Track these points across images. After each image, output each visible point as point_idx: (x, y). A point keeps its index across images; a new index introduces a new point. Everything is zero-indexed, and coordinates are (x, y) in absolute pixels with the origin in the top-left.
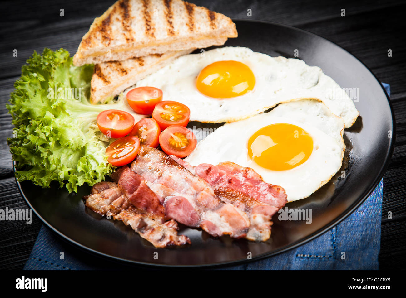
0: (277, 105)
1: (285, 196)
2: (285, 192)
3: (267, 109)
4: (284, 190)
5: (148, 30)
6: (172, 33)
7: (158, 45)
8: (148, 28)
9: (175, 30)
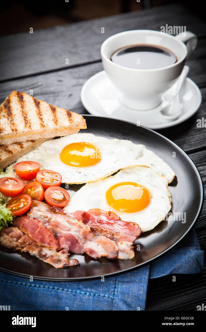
0: (119, 171)
1: (140, 229)
2: (139, 226)
3: (113, 173)
4: (138, 225)
5: (26, 124)
6: (43, 126)
7: (33, 134)
8: (26, 122)
9: (45, 124)
